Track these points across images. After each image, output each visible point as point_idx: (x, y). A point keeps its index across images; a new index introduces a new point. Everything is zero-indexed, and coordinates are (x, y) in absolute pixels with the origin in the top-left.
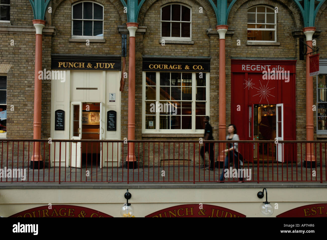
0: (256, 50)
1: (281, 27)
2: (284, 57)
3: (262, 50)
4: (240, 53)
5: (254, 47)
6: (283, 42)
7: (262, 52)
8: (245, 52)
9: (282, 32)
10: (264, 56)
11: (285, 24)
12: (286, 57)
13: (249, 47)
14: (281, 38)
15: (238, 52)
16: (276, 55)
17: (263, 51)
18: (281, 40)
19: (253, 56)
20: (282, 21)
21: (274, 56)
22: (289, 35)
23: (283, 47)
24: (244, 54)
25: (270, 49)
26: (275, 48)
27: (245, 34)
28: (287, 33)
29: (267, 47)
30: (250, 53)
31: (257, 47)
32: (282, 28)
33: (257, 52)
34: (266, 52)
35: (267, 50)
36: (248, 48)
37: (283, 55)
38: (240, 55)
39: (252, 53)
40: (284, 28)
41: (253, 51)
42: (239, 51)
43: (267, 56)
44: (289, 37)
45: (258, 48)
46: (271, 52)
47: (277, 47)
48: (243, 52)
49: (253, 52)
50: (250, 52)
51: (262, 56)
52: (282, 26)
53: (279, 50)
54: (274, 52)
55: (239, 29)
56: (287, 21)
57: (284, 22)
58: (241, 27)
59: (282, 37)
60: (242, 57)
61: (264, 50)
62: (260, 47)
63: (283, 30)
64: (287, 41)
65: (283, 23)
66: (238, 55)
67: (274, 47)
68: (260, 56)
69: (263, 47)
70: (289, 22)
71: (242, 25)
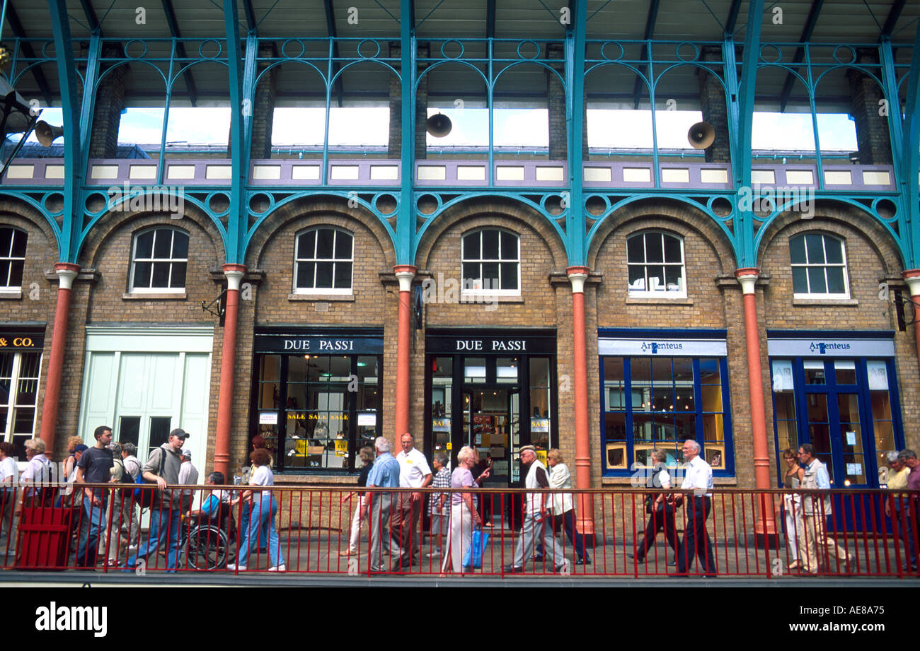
0: (141, 309)
1: (193, 265)
2: (194, 320)
3: (151, 307)
4: (108, 314)
5: (138, 303)
6: (194, 293)
7: (152, 312)
8: (118, 312)
9: (194, 274)
10: (154, 320)
11: (201, 259)
12: (198, 320)
13: (129, 303)
14: (192, 284)
15: (106, 312)
16: (178, 318)
17: (154, 309)
18: (191, 289)
19: (134, 320)
20: (197, 254)
21: (174, 320)
22: (207, 281)
23: (194, 302)
24: (116, 316)
25: (167, 306)
26: (177, 305)
27: (121, 279)
28: (205, 275)
29: (162, 303)
30: (128, 314)
31: (143, 303)
32: (195, 267)
33: (141, 312)
34: (160, 312)
35: (162, 308)
36: (125, 305)
37: (192, 316)
38: (109, 318)
39: (133, 314)
40: (200, 267)
41: (134, 309)
42: (107, 310)
43: (161, 320)
44: (207, 283)
45: (144, 305)
46: (169, 312)
47: (182, 303)
48: (115, 311)
49: (134, 312)
50: (129, 312)
51: (150, 320)
52: (196, 262)
53: (185, 307)
54: (174, 312)
55: (112, 270)
56: (205, 254)
57: (200, 256)
58: (116, 267)
59: (194, 283)
60: (113, 322)
61: (157, 307)
62: (149, 303)
63: (196, 271)
64: (203, 291)
65: (197, 257)
66: (105, 317)
67: (175, 303)
68: (146, 320)
69: (155, 303)
70: (209, 255)
71: (119, 263)
